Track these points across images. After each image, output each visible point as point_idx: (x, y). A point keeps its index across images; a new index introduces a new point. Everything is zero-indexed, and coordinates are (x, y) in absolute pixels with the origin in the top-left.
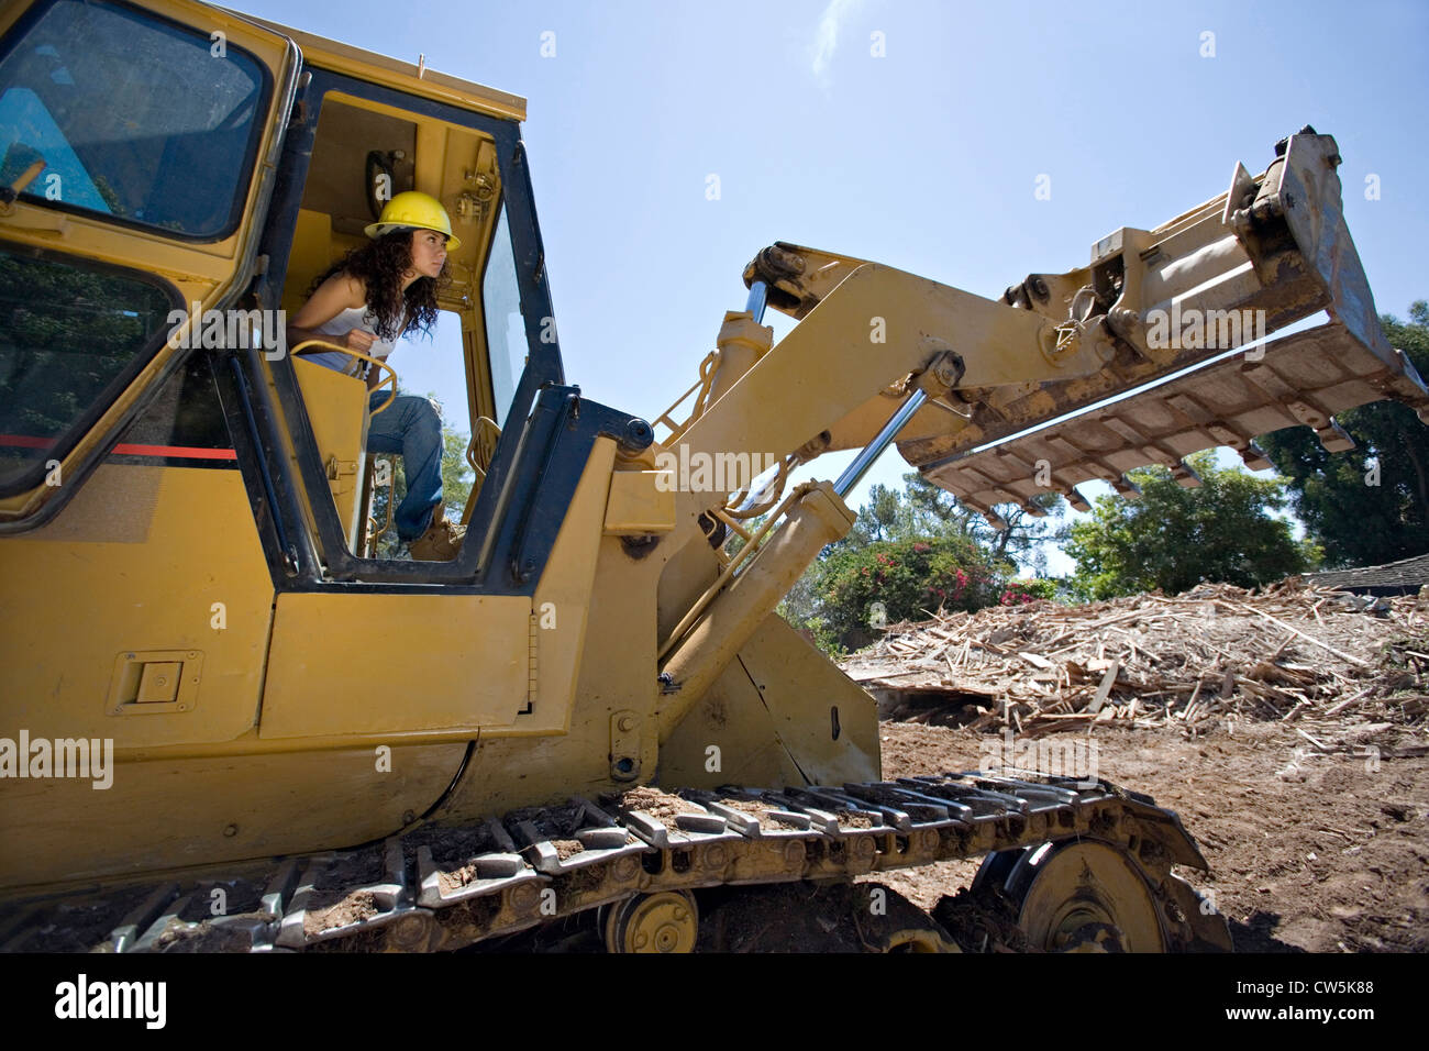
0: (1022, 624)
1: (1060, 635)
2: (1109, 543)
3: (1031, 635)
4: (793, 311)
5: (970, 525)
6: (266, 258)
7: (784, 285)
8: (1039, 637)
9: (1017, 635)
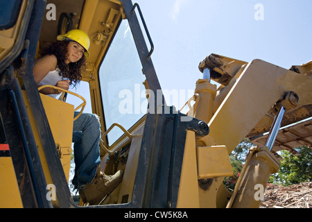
0: (271, 194)
1: (287, 199)
2: (292, 162)
3: (275, 198)
4: (218, 80)
5: (238, 157)
6: (28, 41)
7: (217, 69)
8: (278, 199)
9: (270, 198)
